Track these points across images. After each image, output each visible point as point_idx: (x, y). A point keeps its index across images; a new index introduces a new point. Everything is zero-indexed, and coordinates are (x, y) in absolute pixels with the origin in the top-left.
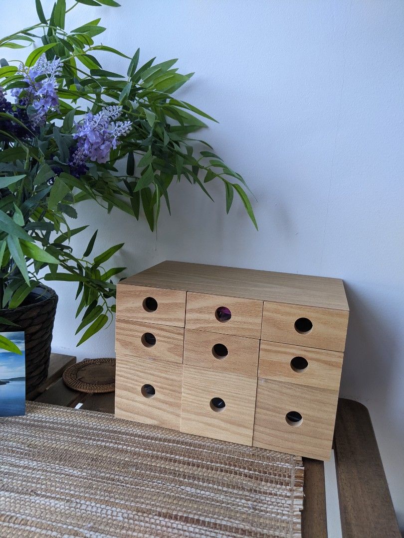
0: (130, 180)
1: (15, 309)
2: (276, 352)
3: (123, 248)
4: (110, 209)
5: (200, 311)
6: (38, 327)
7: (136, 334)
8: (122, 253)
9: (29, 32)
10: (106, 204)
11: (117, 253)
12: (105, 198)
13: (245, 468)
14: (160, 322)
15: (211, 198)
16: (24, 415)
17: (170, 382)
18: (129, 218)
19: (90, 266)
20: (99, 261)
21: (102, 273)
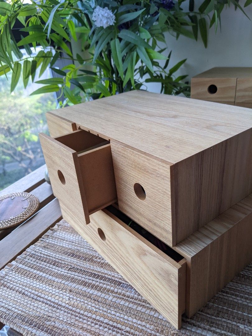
0: (191, 14)
3: (187, 62)
4: (177, 37)
8: (185, 66)
10: (175, 34)
11: (182, 66)
12: (175, 30)
15: (248, 17)
18: (191, 41)
19: (167, 75)
20: (172, 71)
21: (174, 79)
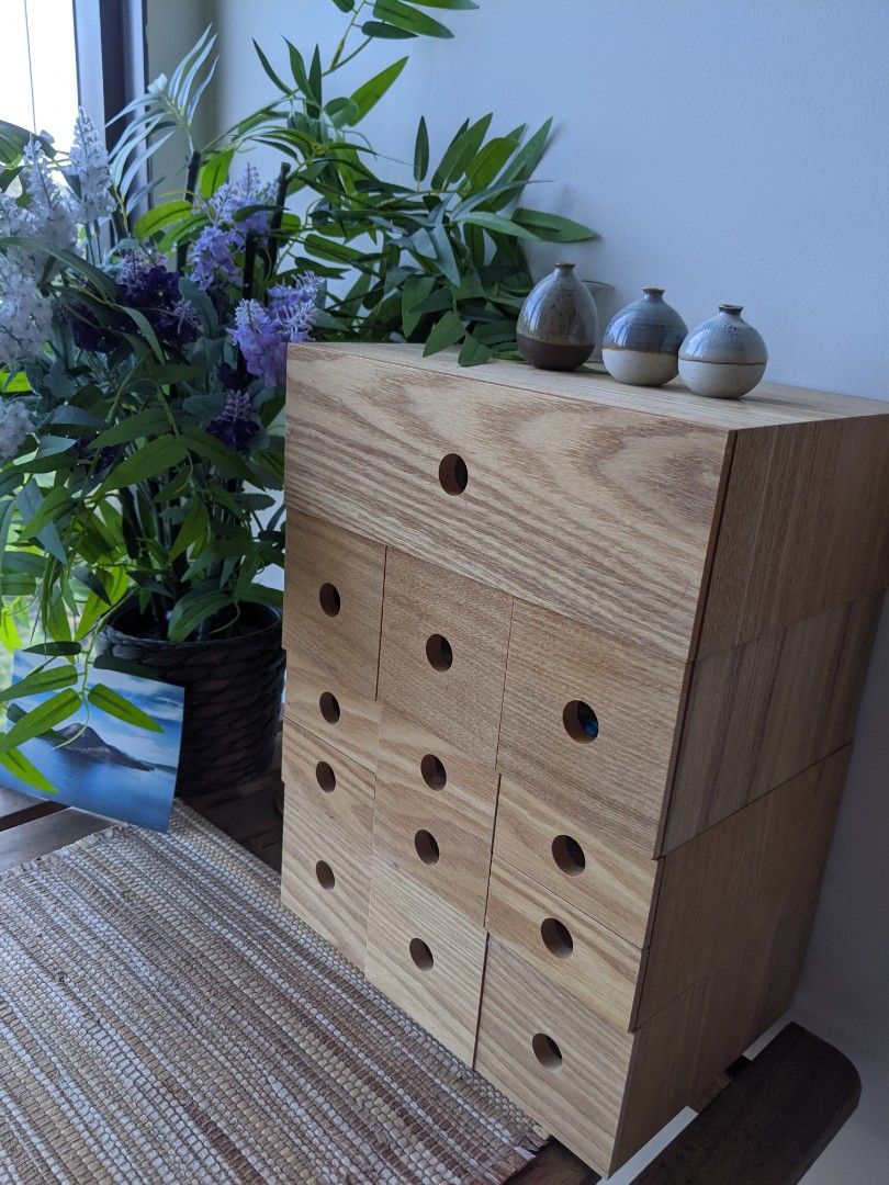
1: (179, 644)
2: (517, 890)
5: (398, 748)
6: (222, 684)
7: (309, 757)
9: (274, 110)
13: (415, 1098)
14: (341, 748)
16: (165, 833)
17: (356, 874)
